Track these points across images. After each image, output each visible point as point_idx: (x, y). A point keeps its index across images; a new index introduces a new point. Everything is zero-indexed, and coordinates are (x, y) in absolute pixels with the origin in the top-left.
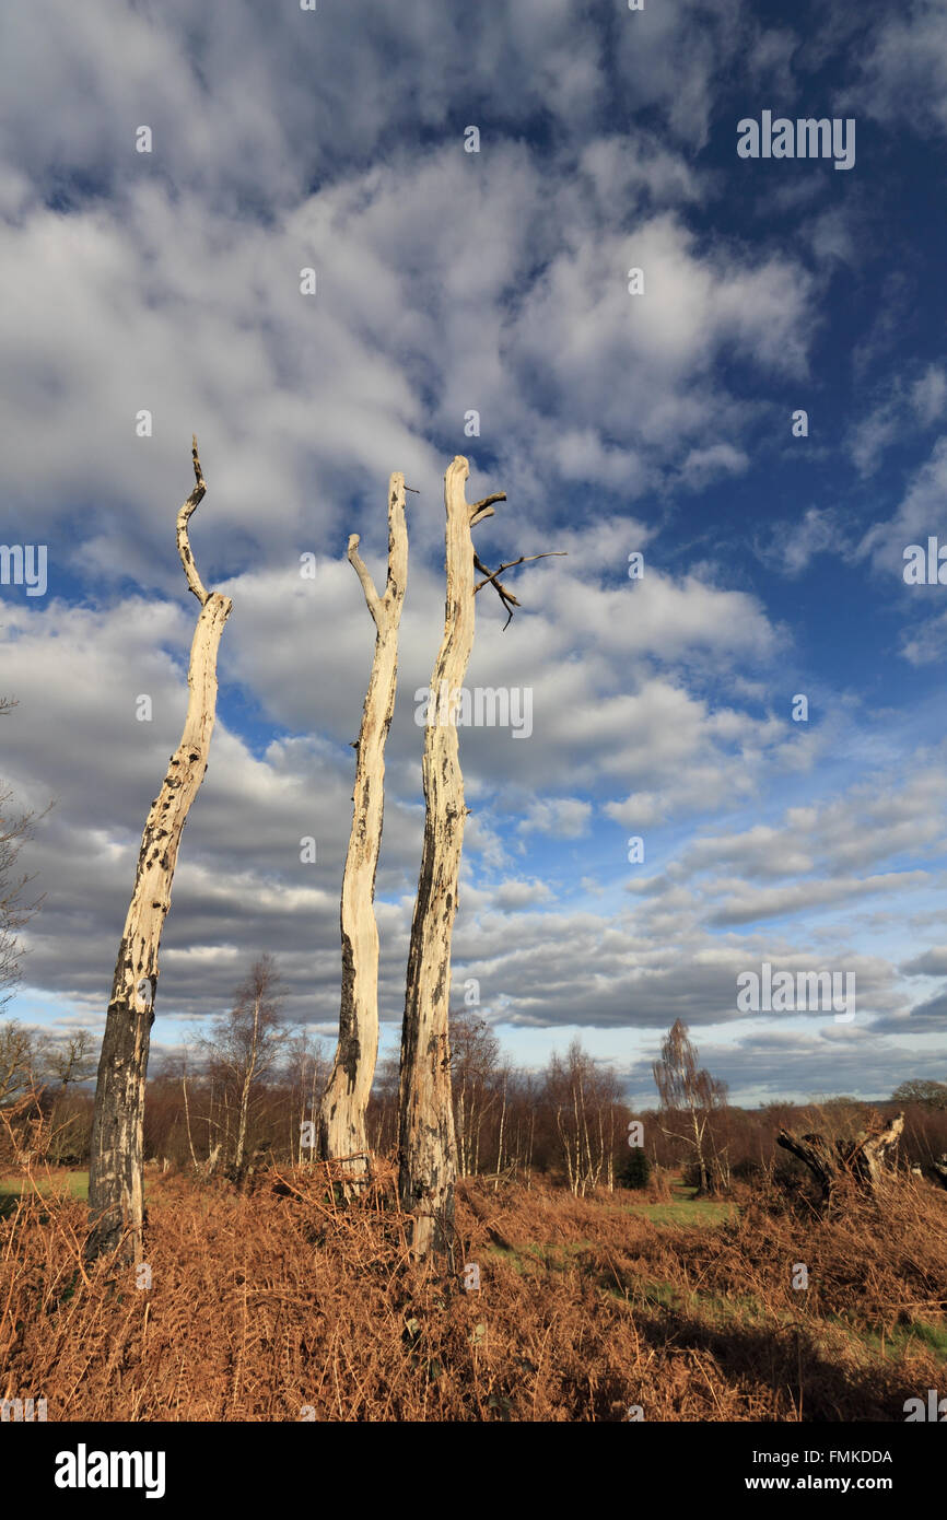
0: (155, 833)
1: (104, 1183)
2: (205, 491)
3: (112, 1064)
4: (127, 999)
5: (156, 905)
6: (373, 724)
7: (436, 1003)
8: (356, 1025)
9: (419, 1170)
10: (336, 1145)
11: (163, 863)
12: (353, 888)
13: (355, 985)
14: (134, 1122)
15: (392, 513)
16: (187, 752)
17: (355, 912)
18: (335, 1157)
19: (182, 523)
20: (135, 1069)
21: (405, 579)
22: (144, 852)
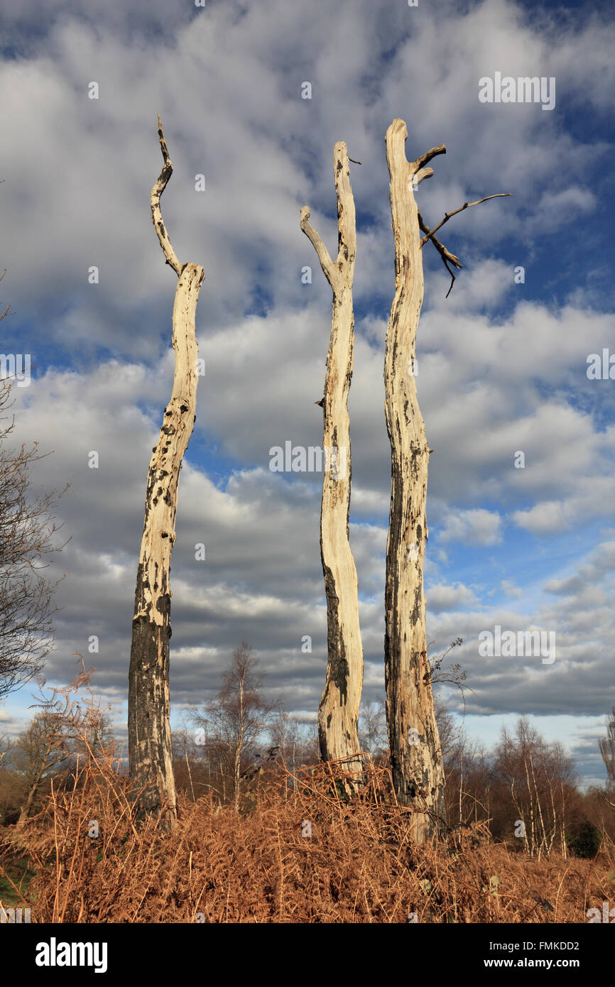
0: (158, 474)
1: (143, 767)
2: (172, 170)
3: (140, 668)
4: (148, 613)
5: (164, 536)
6: (336, 378)
7: (414, 624)
8: (343, 646)
9: (410, 771)
10: (335, 749)
11: (167, 499)
12: (330, 525)
13: (339, 611)
14: (162, 717)
15: (339, 181)
16: (178, 404)
17: (333, 546)
18: (334, 759)
19: (155, 200)
20: (159, 673)
21: (355, 242)
22: (150, 490)
